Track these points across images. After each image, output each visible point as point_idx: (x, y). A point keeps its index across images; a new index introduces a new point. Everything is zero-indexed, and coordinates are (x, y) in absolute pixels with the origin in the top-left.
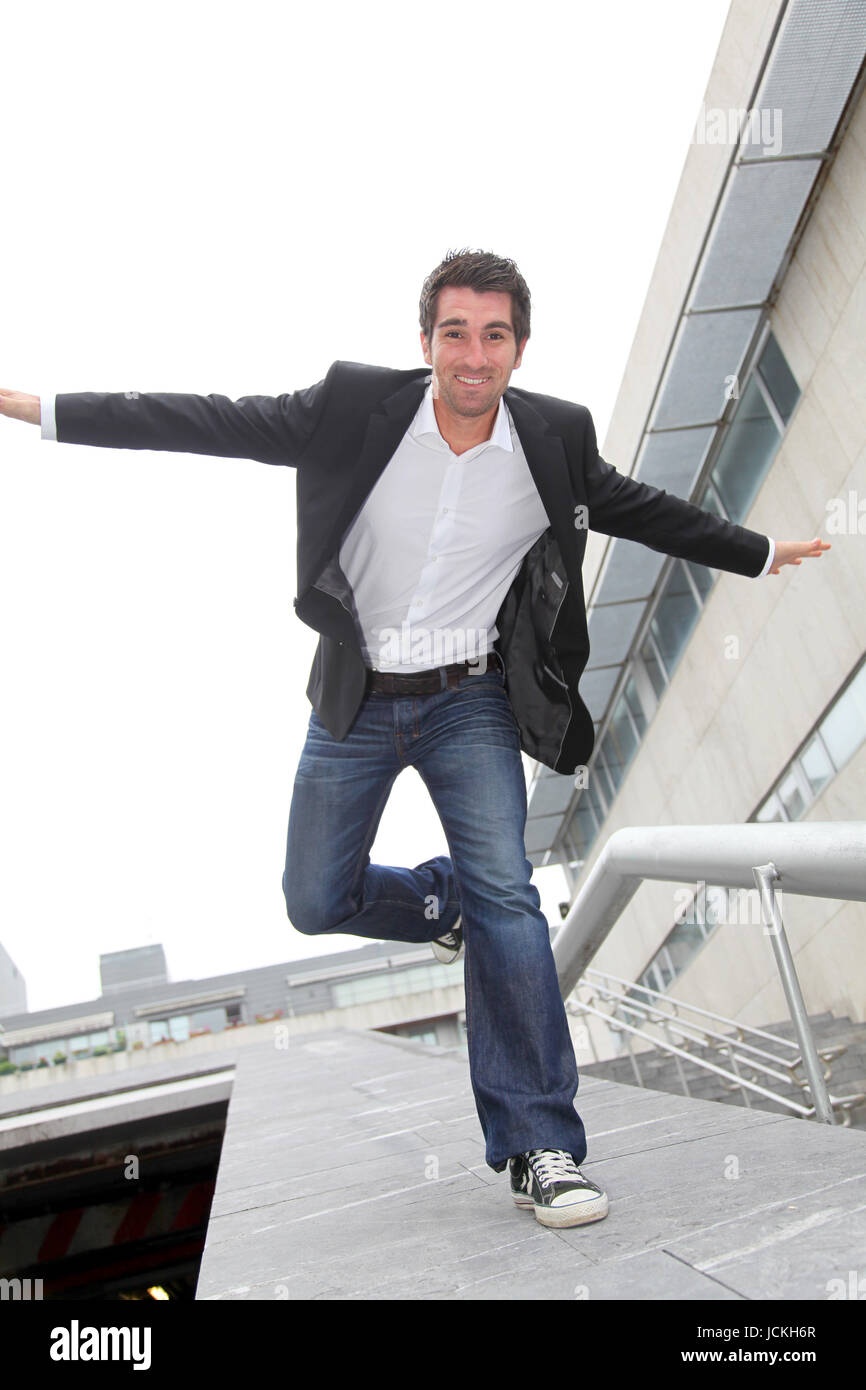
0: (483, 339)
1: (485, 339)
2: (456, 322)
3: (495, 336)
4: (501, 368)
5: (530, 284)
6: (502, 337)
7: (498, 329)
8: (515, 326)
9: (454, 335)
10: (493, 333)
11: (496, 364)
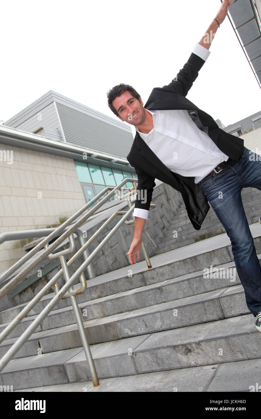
0: (129, 105)
1: (130, 104)
2: (120, 108)
3: (131, 102)
4: (138, 108)
5: (130, 85)
6: (133, 101)
7: (131, 101)
8: (134, 96)
9: (122, 110)
10: (130, 102)
11: (136, 108)
